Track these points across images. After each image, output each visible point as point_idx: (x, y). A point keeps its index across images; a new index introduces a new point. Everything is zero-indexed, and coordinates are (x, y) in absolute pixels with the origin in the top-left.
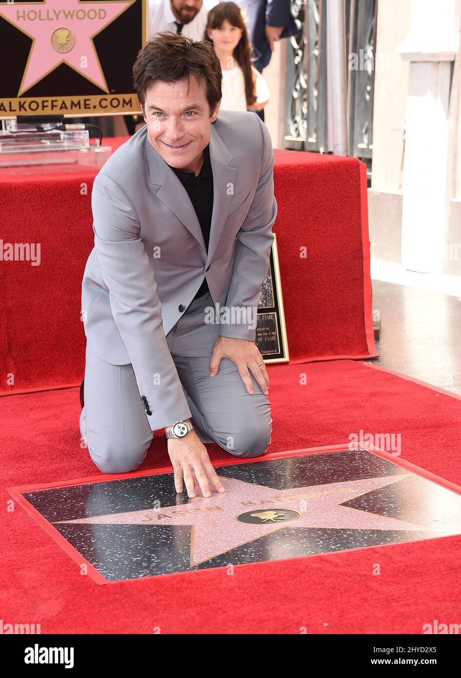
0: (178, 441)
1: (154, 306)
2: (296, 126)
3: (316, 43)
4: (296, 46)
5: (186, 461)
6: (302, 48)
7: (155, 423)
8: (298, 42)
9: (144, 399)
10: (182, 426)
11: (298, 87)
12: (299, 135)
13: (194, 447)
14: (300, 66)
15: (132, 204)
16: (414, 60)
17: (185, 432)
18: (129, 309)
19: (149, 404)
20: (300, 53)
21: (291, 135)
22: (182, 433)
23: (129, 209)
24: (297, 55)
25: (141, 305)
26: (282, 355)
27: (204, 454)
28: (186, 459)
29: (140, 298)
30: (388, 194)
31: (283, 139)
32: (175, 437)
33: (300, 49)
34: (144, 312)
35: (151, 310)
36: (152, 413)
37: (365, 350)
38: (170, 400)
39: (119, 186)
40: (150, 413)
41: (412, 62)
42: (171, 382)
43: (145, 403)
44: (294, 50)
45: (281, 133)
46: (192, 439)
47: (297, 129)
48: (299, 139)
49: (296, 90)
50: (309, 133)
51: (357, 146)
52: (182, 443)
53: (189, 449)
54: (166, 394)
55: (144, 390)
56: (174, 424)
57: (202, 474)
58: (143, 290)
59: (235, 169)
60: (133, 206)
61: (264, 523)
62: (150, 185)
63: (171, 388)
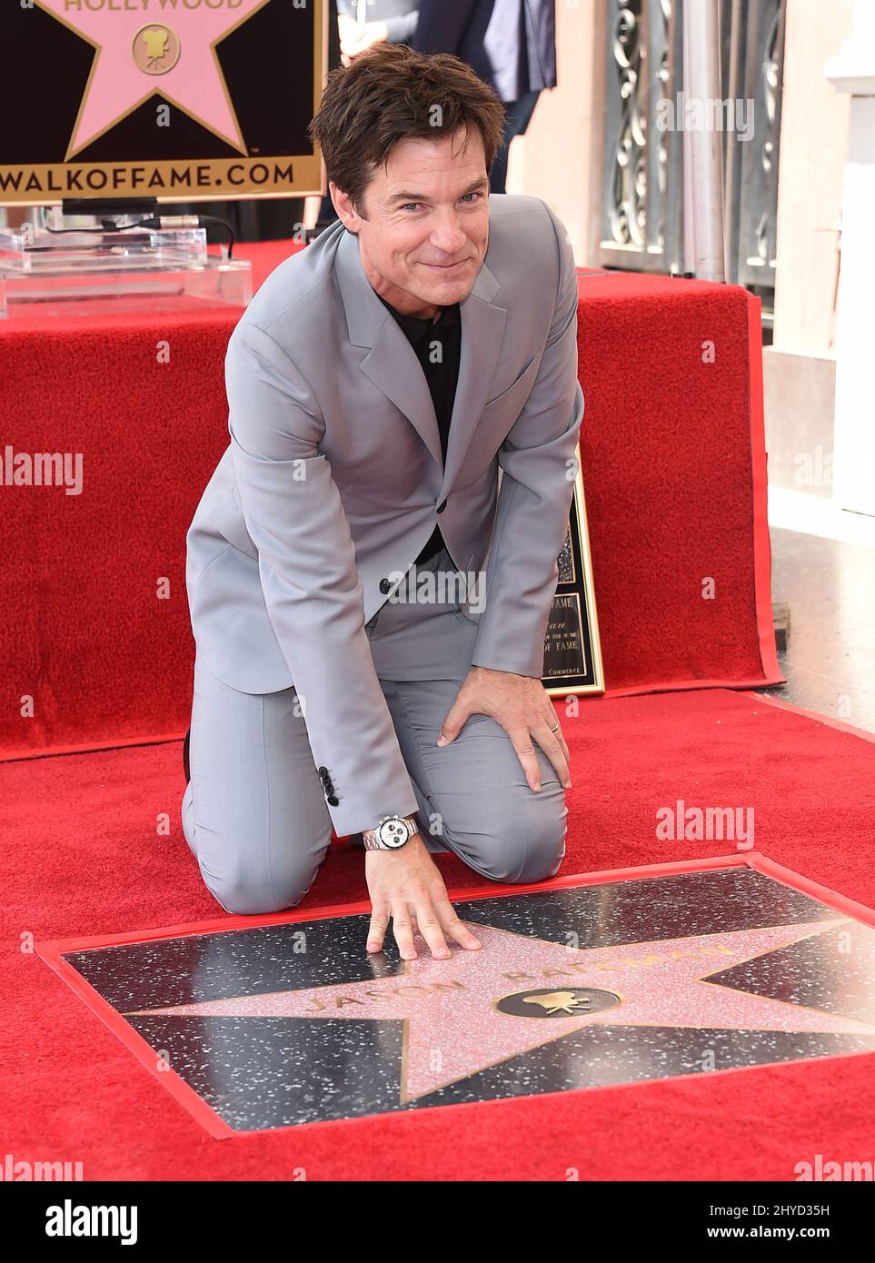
0: (388, 855)
1: (348, 590)
2: (623, 220)
3: (664, 58)
4: (623, 62)
5: (400, 896)
6: (636, 66)
7: (345, 821)
8: (628, 55)
9: (324, 773)
10: (397, 826)
11: (628, 144)
12: (628, 240)
13: (416, 871)
14: (631, 100)
15: (310, 387)
16: (858, 92)
17: (403, 838)
18: (303, 594)
19: (334, 783)
20: (632, 75)
21: (613, 240)
22: (397, 840)
23: (304, 396)
24: (627, 80)
25: (327, 587)
26: (590, 680)
28: (400, 892)
31: (597, 247)
32: (382, 846)
33: (631, 68)
34: (332, 601)
35: (346, 597)
36: (340, 801)
37: (758, 670)
38: (378, 777)
39: (283, 350)
40: (334, 802)
41: (854, 96)
42: (378, 742)
43: (325, 782)
44: (621, 70)
45: (594, 236)
46: (416, 852)
47: (625, 228)
48: (630, 248)
49: (624, 149)
50: (648, 236)
51: (745, 261)
52: (394, 859)
53: (409, 872)
54: (367, 765)
55: (323, 755)
56: (381, 822)
57: (431, 922)
58: (330, 558)
59: (505, 310)
60: (313, 392)
61: (549, 1016)
62: (346, 347)
63: (379, 752)
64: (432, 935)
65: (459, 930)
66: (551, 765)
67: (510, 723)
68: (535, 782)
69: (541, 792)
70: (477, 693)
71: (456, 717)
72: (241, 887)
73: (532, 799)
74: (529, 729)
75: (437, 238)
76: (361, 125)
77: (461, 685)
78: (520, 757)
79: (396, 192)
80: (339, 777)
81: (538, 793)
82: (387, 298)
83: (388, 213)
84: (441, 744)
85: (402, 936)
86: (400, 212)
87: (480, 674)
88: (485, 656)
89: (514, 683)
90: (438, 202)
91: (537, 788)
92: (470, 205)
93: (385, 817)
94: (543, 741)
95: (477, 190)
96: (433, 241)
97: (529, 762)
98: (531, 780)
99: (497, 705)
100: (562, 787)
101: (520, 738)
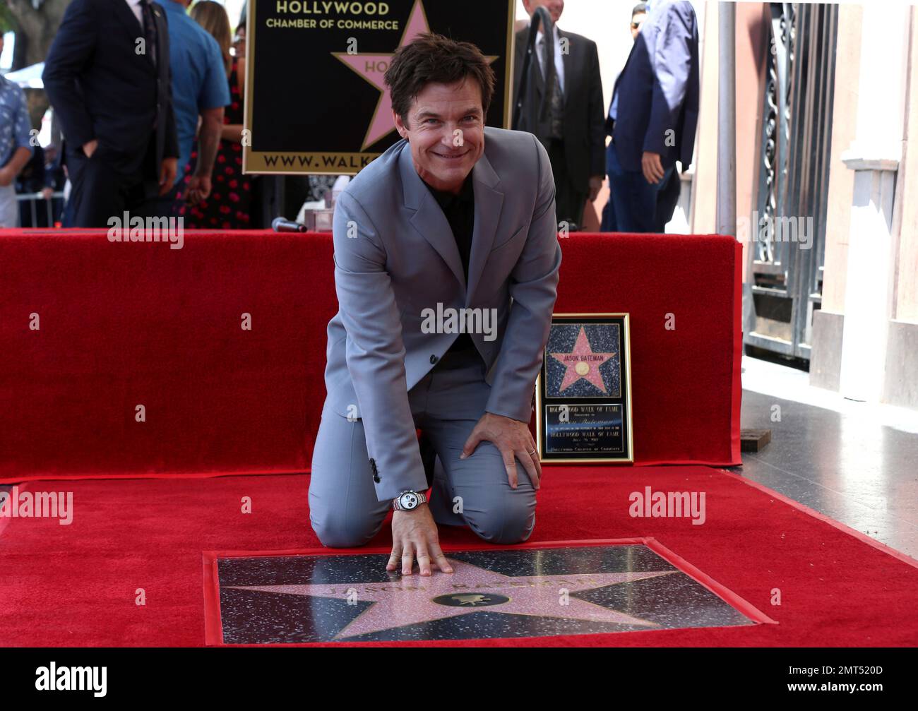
0: (405, 515)
1: (393, 353)
2: (765, 248)
3: (786, 164)
4: (768, 165)
5: (409, 538)
6: (774, 168)
7: (382, 491)
8: (771, 161)
9: (373, 461)
10: (412, 496)
11: (768, 208)
12: (767, 259)
13: (421, 524)
14: (771, 186)
15: (376, 229)
16: (858, 168)
17: (414, 504)
18: (365, 353)
19: (377, 469)
20: (772, 173)
21: (760, 259)
22: (410, 505)
23: (372, 234)
24: (769, 175)
25: (379, 349)
26: (626, 455)
27: (433, 533)
28: (409, 536)
29: (379, 342)
30: (834, 315)
31: (752, 262)
32: (401, 508)
33: (772, 169)
34: (382, 358)
35: (391, 357)
36: (381, 479)
37: (729, 458)
38: (402, 467)
39: (362, 207)
40: (378, 480)
41: (856, 171)
42: (405, 445)
43: (373, 467)
44: (767, 170)
45: (750, 259)
46: (422, 513)
47: (765, 253)
48: (768, 263)
49: (767, 211)
50: (775, 257)
51: (818, 269)
52: (408, 516)
53: (415, 524)
54: (395, 459)
55: (373, 451)
56: (402, 494)
57: (424, 554)
58: (383, 333)
59: (502, 194)
60: (377, 231)
61: (461, 606)
62: (402, 209)
63: (404, 451)
64: (423, 561)
65: (442, 561)
66: (526, 473)
67: (502, 447)
68: (514, 483)
69: (518, 489)
70: (485, 427)
71: (471, 441)
72: (329, 529)
73: (510, 493)
74: (515, 451)
75: (446, 140)
76: (405, 74)
77: (476, 422)
78: (506, 467)
79: (423, 112)
80: (380, 464)
81: (514, 489)
82: (426, 180)
83: (419, 125)
84: (462, 457)
85: (406, 561)
86: (425, 124)
87: (488, 417)
88: (492, 406)
89: (508, 423)
90: (447, 119)
91: (515, 486)
92: (467, 123)
93: (404, 490)
94: (522, 459)
95: (473, 114)
96: (443, 142)
97: (511, 470)
98: (511, 482)
99: (496, 435)
100: (533, 488)
101: (508, 456)
